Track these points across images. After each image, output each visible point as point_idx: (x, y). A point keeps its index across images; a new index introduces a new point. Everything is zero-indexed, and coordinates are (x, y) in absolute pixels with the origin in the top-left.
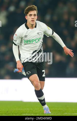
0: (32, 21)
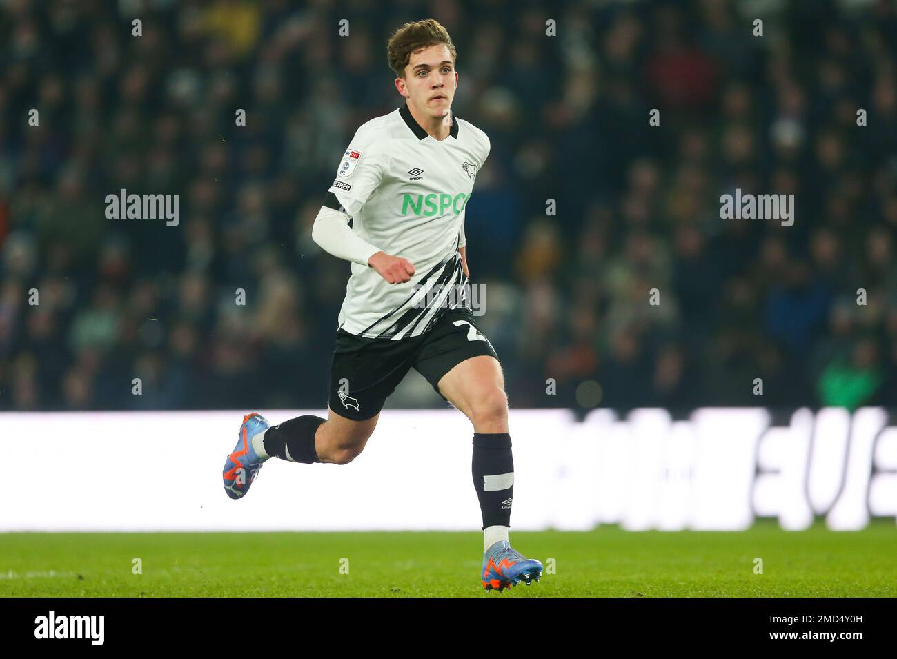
0: (432, 99)
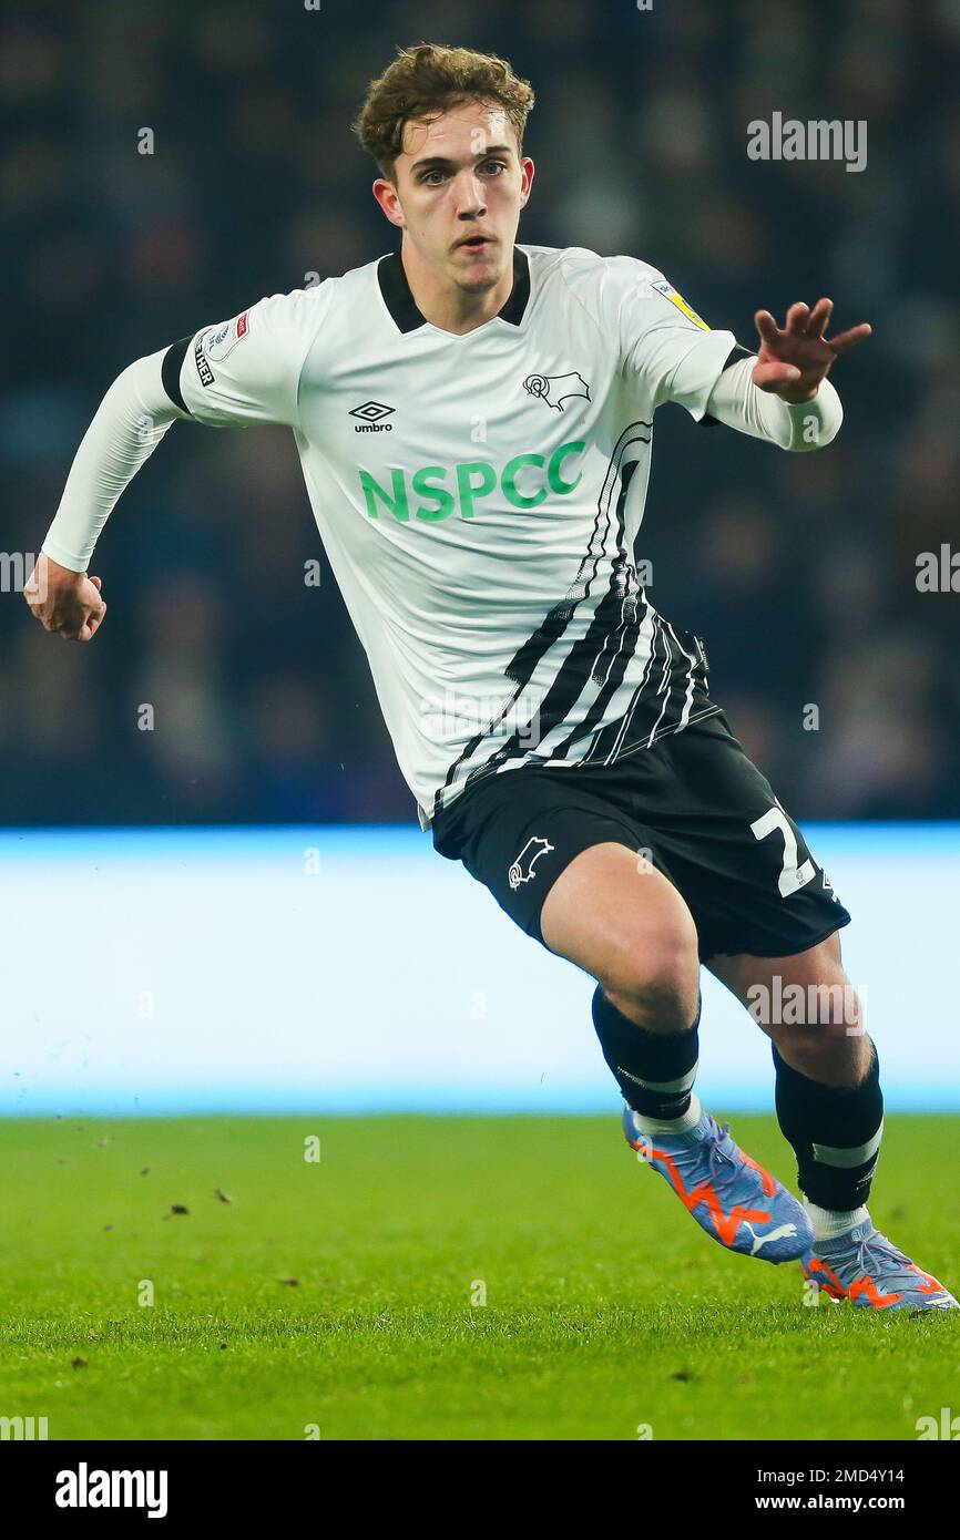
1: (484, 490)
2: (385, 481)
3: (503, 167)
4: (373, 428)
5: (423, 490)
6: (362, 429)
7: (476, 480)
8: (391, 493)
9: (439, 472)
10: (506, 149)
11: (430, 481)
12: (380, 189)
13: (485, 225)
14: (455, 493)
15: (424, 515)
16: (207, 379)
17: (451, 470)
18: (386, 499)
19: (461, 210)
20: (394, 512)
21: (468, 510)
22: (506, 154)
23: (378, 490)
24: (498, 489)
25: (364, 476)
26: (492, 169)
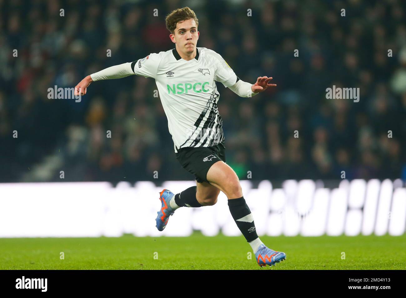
1: (190, 88)
2: (172, 87)
3: (195, 31)
4: (170, 76)
5: (179, 88)
6: (168, 76)
7: (188, 87)
8: (173, 89)
9: (182, 85)
10: (195, 28)
11: (180, 86)
12: (171, 36)
13: (192, 41)
14: (184, 89)
15: (178, 93)
16: (140, 66)
17: (184, 84)
18: (172, 90)
19: (187, 38)
20: (173, 92)
21: (186, 92)
22: (196, 29)
23: (170, 88)
24: (192, 89)
25: (168, 86)
26: (193, 32)
